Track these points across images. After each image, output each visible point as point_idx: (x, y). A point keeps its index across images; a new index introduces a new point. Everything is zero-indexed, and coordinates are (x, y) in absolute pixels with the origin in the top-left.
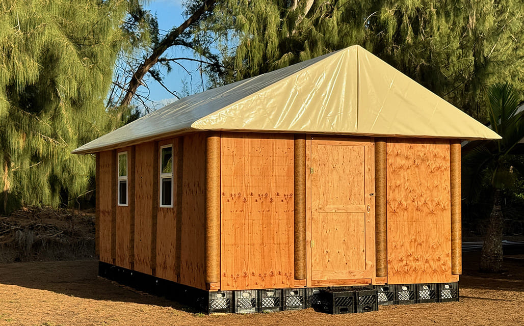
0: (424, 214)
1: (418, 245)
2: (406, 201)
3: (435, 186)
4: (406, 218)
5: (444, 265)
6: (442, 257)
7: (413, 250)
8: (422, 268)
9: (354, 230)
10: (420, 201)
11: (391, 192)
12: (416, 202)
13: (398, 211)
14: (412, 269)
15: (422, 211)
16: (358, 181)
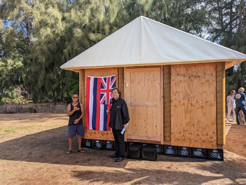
0: (196, 108)
1: (192, 125)
2: (183, 100)
3: (205, 91)
4: (183, 109)
5: (211, 138)
6: (209, 134)
7: (188, 128)
8: (194, 139)
9: (150, 115)
10: (193, 100)
11: (174, 95)
12: (190, 101)
13: (178, 106)
14: (187, 139)
15: (195, 106)
16: (152, 90)
